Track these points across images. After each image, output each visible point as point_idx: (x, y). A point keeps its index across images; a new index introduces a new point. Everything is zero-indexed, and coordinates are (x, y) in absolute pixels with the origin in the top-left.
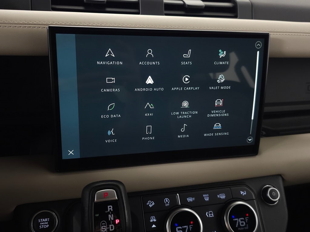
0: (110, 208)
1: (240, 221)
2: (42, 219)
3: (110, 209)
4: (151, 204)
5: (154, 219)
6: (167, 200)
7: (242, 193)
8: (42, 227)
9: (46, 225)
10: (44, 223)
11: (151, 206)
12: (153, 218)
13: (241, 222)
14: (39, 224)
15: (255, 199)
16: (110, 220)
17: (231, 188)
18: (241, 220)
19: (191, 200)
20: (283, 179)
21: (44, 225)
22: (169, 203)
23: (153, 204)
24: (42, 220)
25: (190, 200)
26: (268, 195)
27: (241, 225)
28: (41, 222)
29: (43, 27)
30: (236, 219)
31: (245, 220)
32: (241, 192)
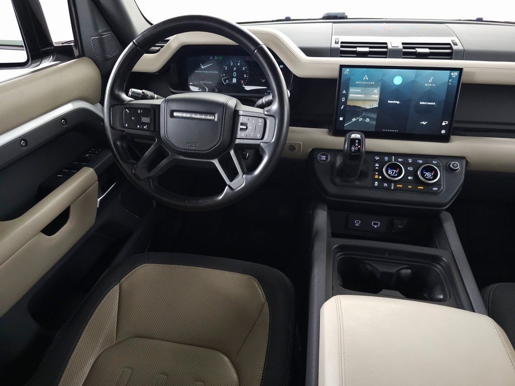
4: (377, 158)
10: (324, 158)
12: (377, 165)
13: (428, 175)
15: (442, 166)
16: (356, 145)
17: (427, 158)
22: (387, 159)
25: (399, 160)
26: (451, 165)
30: (425, 173)
32: (433, 161)
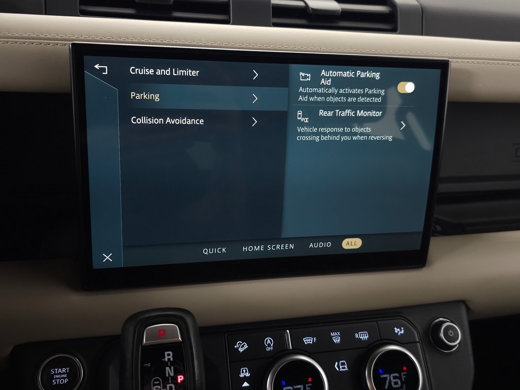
0: (169, 355)
1: (392, 378)
2: (56, 370)
3: (169, 357)
4: (242, 347)
5: (246, 372)
6: (269, 340)
7: (396, 332)
8: (56, 381)
9: (64, 378)
10: (60, 375)
11: (241, 350)
12: (244, 371)
13: (393, 381)
14: (52, 377)
15: (419, 342)
16: (167, 375)
17: (379, 322)
18: (395, 378)
19: (311, 341)
20: (468, 308)
21: (60, 379)
22: (272, 345)
23: (246, 347)
24: (58, 371)
25: (308, 341)
26: (442, 335)
27: (393, 386)
28: (55, 374)
29: (62, 43)
30: (385, 376)
31: (400, 378)
32: (395, 329)
